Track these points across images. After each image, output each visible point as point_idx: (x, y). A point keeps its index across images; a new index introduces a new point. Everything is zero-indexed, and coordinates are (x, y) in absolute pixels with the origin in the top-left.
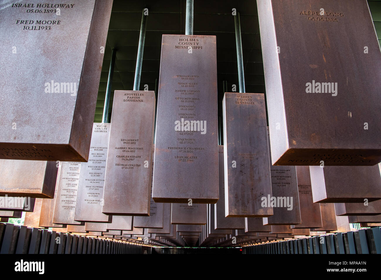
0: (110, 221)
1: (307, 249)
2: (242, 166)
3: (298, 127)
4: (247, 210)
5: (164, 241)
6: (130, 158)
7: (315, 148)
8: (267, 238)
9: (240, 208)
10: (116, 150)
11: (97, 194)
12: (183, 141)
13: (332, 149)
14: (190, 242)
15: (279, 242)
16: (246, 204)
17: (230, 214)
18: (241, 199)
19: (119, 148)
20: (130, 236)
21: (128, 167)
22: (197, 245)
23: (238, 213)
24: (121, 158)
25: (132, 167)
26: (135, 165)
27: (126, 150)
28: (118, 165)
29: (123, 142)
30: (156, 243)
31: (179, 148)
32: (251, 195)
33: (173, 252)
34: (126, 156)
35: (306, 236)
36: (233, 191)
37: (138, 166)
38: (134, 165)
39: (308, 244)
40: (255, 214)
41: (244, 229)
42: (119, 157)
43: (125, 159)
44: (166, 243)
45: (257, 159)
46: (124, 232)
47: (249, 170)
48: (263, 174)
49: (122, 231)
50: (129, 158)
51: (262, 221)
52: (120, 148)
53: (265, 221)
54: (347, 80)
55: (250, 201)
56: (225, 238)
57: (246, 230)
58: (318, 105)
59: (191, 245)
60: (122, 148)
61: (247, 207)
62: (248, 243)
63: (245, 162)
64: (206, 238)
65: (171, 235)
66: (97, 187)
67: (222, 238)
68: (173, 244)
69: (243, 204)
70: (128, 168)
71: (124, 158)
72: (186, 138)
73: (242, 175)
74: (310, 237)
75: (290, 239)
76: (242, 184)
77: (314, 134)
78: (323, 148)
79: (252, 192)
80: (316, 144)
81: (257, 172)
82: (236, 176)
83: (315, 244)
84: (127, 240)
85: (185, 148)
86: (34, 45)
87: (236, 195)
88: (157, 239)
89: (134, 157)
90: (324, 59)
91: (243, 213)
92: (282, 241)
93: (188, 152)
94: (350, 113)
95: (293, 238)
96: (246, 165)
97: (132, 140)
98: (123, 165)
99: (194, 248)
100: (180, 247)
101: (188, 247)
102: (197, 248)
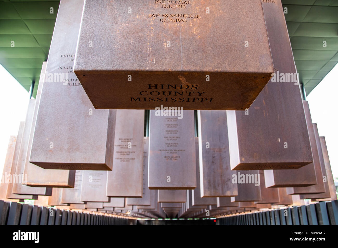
0: (109, 201)
3: (245, 149)
4: (217, 192)
5: (149, 214)
7: (256, 162)
8: (237, 211)
9: (212, 190)
11: (98, 179)
12: (170, 145)
13: (266, 163)
16: (217, 188)
17: (205, 196)
18: (212, 184)
19: (118, 145)
20: (120, 211)
22: (176, 217)
23: (211, 194)
24: (120, 154)
25: (128, 160)
26: (131, 159)
27: (124, 147)
28: (118, 159)
29: (121, 140)
31: (167, 150)
32: (220, 181)
33: (155, 223)
34: (123, 152)
35: (269, 208)
36: (206, 178)
37: (133, 159)
40: (224, 195)
41: (216, 205)
42: (118, 152)
45: (225, 152)
46: (116, 209)
47: (219, 161)
49: (114, 208)
50: (125, 154)
51: (230, 199)
53: (233, 199)
54: (278, 116)
55: (220, 185)
56: (201, 211)
57: (218, 205)
58: (259, 135)
59: (171, 217)
60: (120, 145)
63: (216, 155)
64: (184, 212)
66: (99, 174)
67: (198, 211)
68: (155, 217)
69: (215, 187)
70: (125, 161)
72: (172, 143)
73: (214, 165)
74: (272, 209)
75: (256, 212)
76: (214, 172)
77: (256, 153)
78: (261, 162)
79: (221, 178)
80: (257, 160)
81: (225, 162)
82: (209, 166)
84: (117, 214)
85: (171, 150)
86: (76, 97)
87: (209, 180)
88: (143, 213)
89: (130, 152)
90: (264, 102)
91: (214, 194)
92: (249, 213)
93: (173, 153)
94: (279, 139)
95: (259, 210)
96: (216, 157)
97: (127, 139)
98: (121, 159)
99: (174, 219)
100: (161, 219)
101: (169, 219)
102: (176, 219)
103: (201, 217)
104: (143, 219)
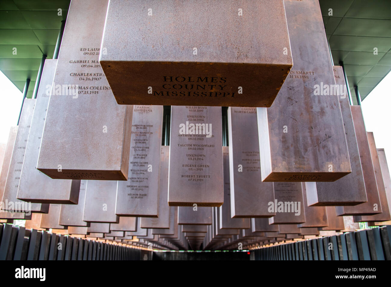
1: (338, 247)
2: (291, 89)
4: (304, 164)
5: (164, 241)
6: (95, 77)
8: (276, 238)
9: (293, 159)
10: (71, 64)
14: (194, 243)
15: (296, 242)
16: (303, 154)
17: (275, 171)
18: (292, 145)
19: (76, 62)
21: (89, 90)
23: (289, 168)
24: (78, 77)
26: (102, 88)
27: (88, 64)
29: (83, 52)
30: (156, 246)
32: (309, 138)
33: (175, 256)
34: (86, 74)
38: (99, 88)
39: (339, 241)
40: (321, 171)
42: (75, 75)
43: (85, 79)
44: (167, 245)
47: (303, 96)
48: (326, 103)
50: (91, 77)
52: (78, 62)
55: (310, 149)
59: (195, 248)
60: (81, 62)
61: (303, 158)
62: (259, 244)
64: (213, 237)
65: (171, 232)
68: (175, 247)
69: (297, 153)
70: (89, 92)
71: (83, 77)
73: (292, 105)
74: (341, 233)
76: (293, 119)
79: (311, 132)
82: (280, 106)
83: (350, 242)
91: (297, 168)
96: (296, 89)
98: (81, 88)
99: (197, 251)
100: (183, 251)
101: (192, 251)
102: (200, 251)
103: (231, 248)
104: (161, 251)
